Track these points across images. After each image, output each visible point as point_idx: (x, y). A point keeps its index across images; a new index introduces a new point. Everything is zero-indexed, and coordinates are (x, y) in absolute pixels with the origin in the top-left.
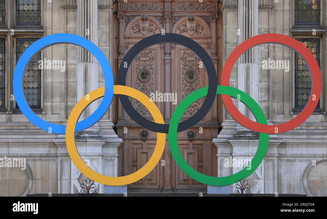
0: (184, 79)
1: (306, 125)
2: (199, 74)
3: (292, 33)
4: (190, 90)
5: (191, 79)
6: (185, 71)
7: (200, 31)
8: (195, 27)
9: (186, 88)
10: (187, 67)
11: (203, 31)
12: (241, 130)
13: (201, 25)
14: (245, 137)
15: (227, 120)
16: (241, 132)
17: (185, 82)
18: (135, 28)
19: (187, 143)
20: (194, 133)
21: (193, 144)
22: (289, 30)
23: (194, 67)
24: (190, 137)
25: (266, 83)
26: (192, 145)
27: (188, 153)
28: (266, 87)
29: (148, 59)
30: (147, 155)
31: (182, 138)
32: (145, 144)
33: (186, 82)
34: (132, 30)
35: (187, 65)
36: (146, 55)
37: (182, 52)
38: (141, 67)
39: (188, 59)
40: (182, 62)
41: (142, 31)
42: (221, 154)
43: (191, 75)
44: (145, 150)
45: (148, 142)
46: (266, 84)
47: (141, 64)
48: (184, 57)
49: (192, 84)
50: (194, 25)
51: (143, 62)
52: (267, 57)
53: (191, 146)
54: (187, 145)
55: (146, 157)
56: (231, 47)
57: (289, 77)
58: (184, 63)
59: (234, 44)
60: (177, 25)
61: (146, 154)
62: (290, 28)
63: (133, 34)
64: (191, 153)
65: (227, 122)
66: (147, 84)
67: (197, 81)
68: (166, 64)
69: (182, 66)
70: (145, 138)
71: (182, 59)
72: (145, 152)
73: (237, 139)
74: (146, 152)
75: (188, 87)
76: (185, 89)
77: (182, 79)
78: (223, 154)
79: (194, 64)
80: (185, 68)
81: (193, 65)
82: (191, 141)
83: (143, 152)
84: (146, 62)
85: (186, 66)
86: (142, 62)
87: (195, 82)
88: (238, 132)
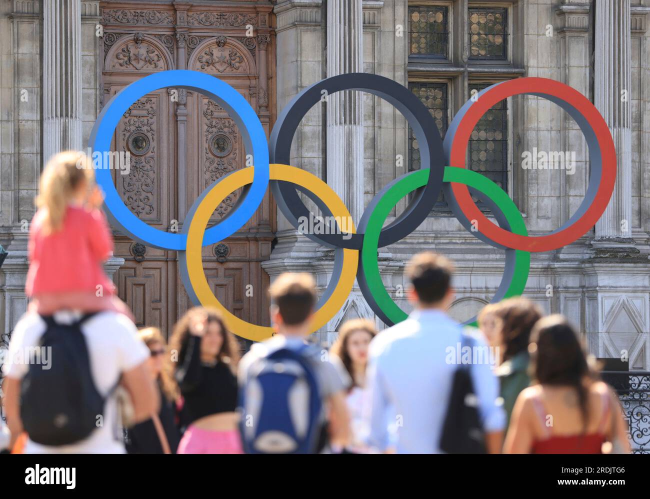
0: (208, 150)
1: (434, 235)
2: (236, 142)
3: (409, 72)
4: (220, 171)
5: (221, 151)
6: (210, 136)
7: (237, 65)
8: (228, 57)
9: (212, 167)
10: (214, 130)
11: (243, 64)
13: (238, 55)
17: (210, 155)
18: (121, 56)
19: (215, 267)
20: (227, 248)
21: (225, 269)
22: (403, 66)
23: (226, 130)
24: (220, 256)
25: (369, 161)
26: (223, 271)
27: (216, 285)
28: (369, 167)
29: (144, 113)
30: (144, 289)
31: (207, 258)
32: (140, 268)
33: (212, 157)
34: (116, 60)
35: (213, 125)
36: (141, 106)
37: (206, 101)
38: (133, 128)
39: (216, 114)
40: (205, 120)
41: (133, 62)
43: (222, 143)
44: (140, 280)
45: (145, 264)
46: (370, 163)
47: (132, 122)
48: (209, 111)
49: (223, 159)
50: (226, 53)
51: (136, 119)
52: (370, 114)
53: (221, 272)
54: (216, 271)
55: (142, 293)
57: (404, 149)
58: (208, 122)
60: (197, 52)
61: (142, 287)
62: (405, 64)
63: (117, 66)
64: (221, 286)
66: (143, 158)
67: (231, 155)
68: (179, 122)
69: (205, 127)
70: (140, 257)
71: (205, 114)
72: (140, 283)
74: (143, 283)
75: (215, 165)
76: (210, 169)
77: (205, 151)
79: (227, 124)
80: (211, 130)
81: (225, 127)
82: (222, 263)
83: (136, 282)
84: (142, 119)
85: (212, 127)
86: (133, 118)
87: (229, 157)
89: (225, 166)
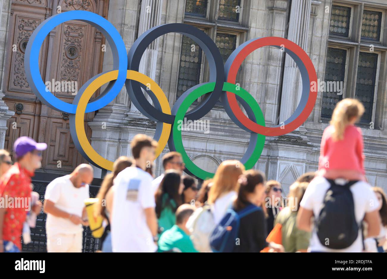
0: (64, 54)
2: (81, 51)
4: (70, 67)
5: (72, 56)
6: (66, 46)
7: (86, 7)
8: (82, 2)
9: (66, 64)
10: (69, 43)
11: (89, 7)
12: (137, 117)
14: (142, 124)
15: (116, 104)
16: (137, 119)
17: (65, 57)
19: (61, 122)
22: (182, 18)
23: (76, 44)
24: (65, 116)
25: (158, 71)
27: (61, 133)
28: (157, 74)
29: (31, 29)
30: (20, 130)
31: (57, 116)
32: (19, 118)
33: (67, 58)
35: (69, 40)
36: (30, 25)
37: (66, 26)
38: (23, 37)
39: (71, 34)
42: (110, 139)
43: (73, 51)
44: (18, 125)
45: (22, 116)
46: (158, 72)
47: (23, 33)
48: (68, 32)
49: (72, 60)
52: (161, 44)
53: (64, 125)
54: (61, 124)
55: (18, 132)
56: (128, 30)
57: (177, 66)
58: (66, 38)
59: (131, 26)
64: (64, 133)
65: (117, 106)
67: (77, 59)
68: (50, 36)
69: (64, 41)
70: (20, 112)
71: (65, 33)
73: (135, 126)
75: (68, 63)
76: (65, 65)
77: (63, 55)
78: (112, 139)
79: (77, 41)
80: (67, 43)
81: (76, 42)
82: (65, 120)
84: (29, 32)
85: (68, 41)
86: (25, 31)
87: (76, 59)
88: (134, 118)
89: (73, 64)
